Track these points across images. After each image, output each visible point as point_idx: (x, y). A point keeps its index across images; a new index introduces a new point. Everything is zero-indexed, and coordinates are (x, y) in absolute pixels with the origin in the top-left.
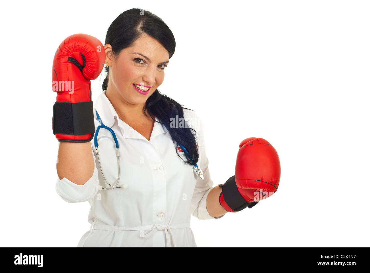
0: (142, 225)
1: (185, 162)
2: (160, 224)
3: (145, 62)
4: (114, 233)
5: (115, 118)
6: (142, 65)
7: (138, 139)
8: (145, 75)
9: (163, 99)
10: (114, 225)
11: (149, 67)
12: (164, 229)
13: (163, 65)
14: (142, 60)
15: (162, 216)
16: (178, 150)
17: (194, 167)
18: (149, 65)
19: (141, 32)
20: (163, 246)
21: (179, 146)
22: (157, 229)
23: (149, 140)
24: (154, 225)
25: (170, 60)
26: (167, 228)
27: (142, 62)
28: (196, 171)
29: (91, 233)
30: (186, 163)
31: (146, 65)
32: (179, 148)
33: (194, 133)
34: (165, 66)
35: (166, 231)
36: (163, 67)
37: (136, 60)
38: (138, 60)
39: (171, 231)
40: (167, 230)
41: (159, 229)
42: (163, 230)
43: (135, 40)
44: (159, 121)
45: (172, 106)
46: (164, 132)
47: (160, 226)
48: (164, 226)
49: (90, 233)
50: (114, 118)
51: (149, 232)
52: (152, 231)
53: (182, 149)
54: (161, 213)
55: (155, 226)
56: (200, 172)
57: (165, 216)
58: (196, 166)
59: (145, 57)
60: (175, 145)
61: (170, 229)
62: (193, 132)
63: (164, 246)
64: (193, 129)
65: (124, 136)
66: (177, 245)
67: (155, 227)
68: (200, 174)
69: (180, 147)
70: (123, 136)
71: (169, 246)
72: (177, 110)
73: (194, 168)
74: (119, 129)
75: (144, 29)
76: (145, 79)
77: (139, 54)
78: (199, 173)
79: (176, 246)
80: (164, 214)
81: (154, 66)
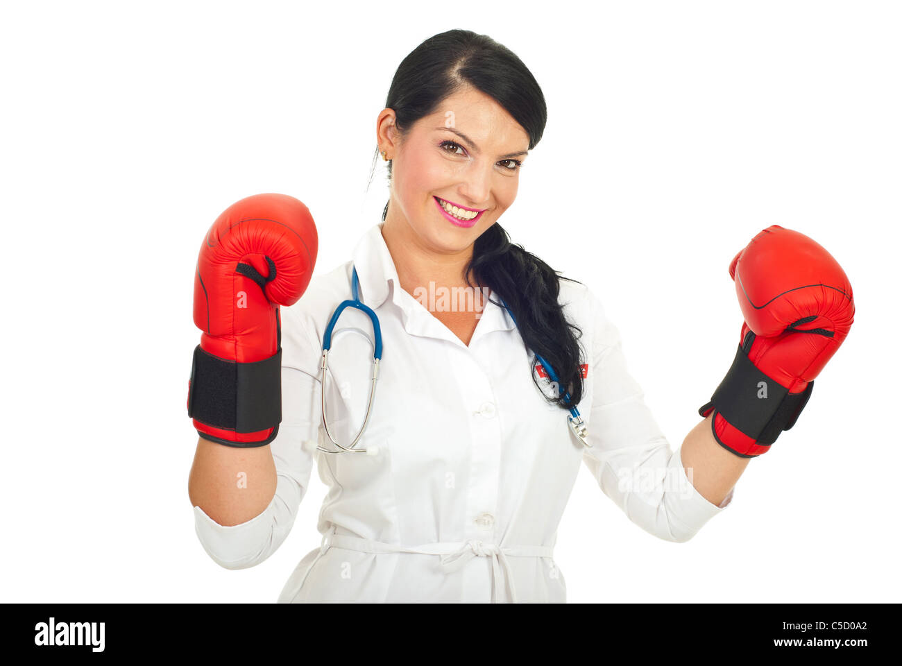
0: (438, 541)
1: (549, 400)
2: (481, 542)
3: (466, 152)
4: (375, 558)
5: (391, 283)
6: (459, 158)
7: (441, 341)
8: (463, 183)
9: (514, 254)
10: (377, 540)
11: (474, 166)
12: (489, 554)
13: (513, 161)
14: (460, 146)
15: (488, 521)
16: (536, 372)
17: (572, 417)
18: (475, 158)
19: (459, 80)
20: (486, 599)
21: (539, 364)
22: (474, 553)
23: (467, 344)
24: (467, 544)
25: (530, 152)
26: (497, 553)
27: (459, 151)
28: (575, 426)
29: (322, 555)
30: (552, 403)
31: (469, 158)
32: (538, 368)
33: (577, 334)
34: (518, 163)
35: (494, 557)
36: (512, 165)
37: (446, 147)
38: (449, 146)
39: (505, 559)
40: (497, 556)
41: (477, 553)
42: (488, 556)
43: (444, 98)
44: (499, 301)
45: (532, 269)
46: (505, 328)
47: (481, 545)
48: (490, 547)
49: (319, 555)
50: (387, 283)
51: (456, 557)
52: (463, 556)
53: (546, 370)
54: (485, 515)
55: (469, 545)
56: (585, 429)
57: (494, 523)
58: (575, 413)
59: (464, 137)
60: (532, 359)
61: (503, 555)
62: (574, 333)
63: (487, 601)
64: (576, 326)
65: (407, 326)
66: (521, 597)
67: (468, 547)
68: (584, 434)
69: (543, 366)
70: (404, 328)
71: (501, 599)
72: (542, 279)
73: (571, 419)
74: (399, 312)
75: (465, 73)
76: (464, 191)
77: (452, 131)
78: (581, 433)
79: (517, 600)
80: (492, 517)
81: (486, 162)
